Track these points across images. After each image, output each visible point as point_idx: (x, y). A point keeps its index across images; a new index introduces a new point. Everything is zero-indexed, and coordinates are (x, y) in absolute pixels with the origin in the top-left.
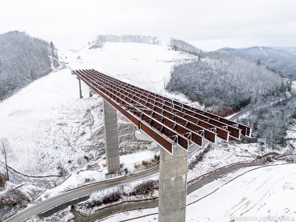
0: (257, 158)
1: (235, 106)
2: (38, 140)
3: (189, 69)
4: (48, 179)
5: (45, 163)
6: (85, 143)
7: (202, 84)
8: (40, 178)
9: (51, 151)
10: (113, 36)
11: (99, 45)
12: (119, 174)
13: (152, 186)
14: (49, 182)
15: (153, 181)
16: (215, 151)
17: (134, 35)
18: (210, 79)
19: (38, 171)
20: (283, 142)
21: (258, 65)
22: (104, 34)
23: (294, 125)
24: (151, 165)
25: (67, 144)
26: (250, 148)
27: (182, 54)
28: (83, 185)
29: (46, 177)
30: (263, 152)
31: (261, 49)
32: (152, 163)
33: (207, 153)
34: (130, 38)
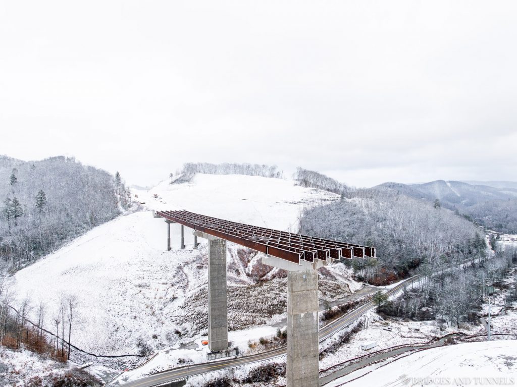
0: (433, 339)
1: (401, 268)
2: (109, 307)
3: (327, 214)
4: (125, 359)
5: (119, 338)
6: (177, 312)
7: (348, 235)
8: (112, 358)
9: (127, 322)
10: (208, 164)
11: (187, 178)
12: (226, 354)
13: (275, 371)
14: (125, 364)
15: (277, 364)
16: (369, 330)
17: (241, 164)
18: (360, 227)
19: (109, 349)
20: (474, 319)
21: (435, 207)
22: (195, 162)
23: (496, 297)
24: (273, 345)
25: (151, 313)
26: (422, 327)
27: (315, 192)
28: (175, 367)
29: (121, 356)
30: (443, 333)
31: (449, 184)
32: (274, 342)
33: (358, 333)
34: (235, 167)
